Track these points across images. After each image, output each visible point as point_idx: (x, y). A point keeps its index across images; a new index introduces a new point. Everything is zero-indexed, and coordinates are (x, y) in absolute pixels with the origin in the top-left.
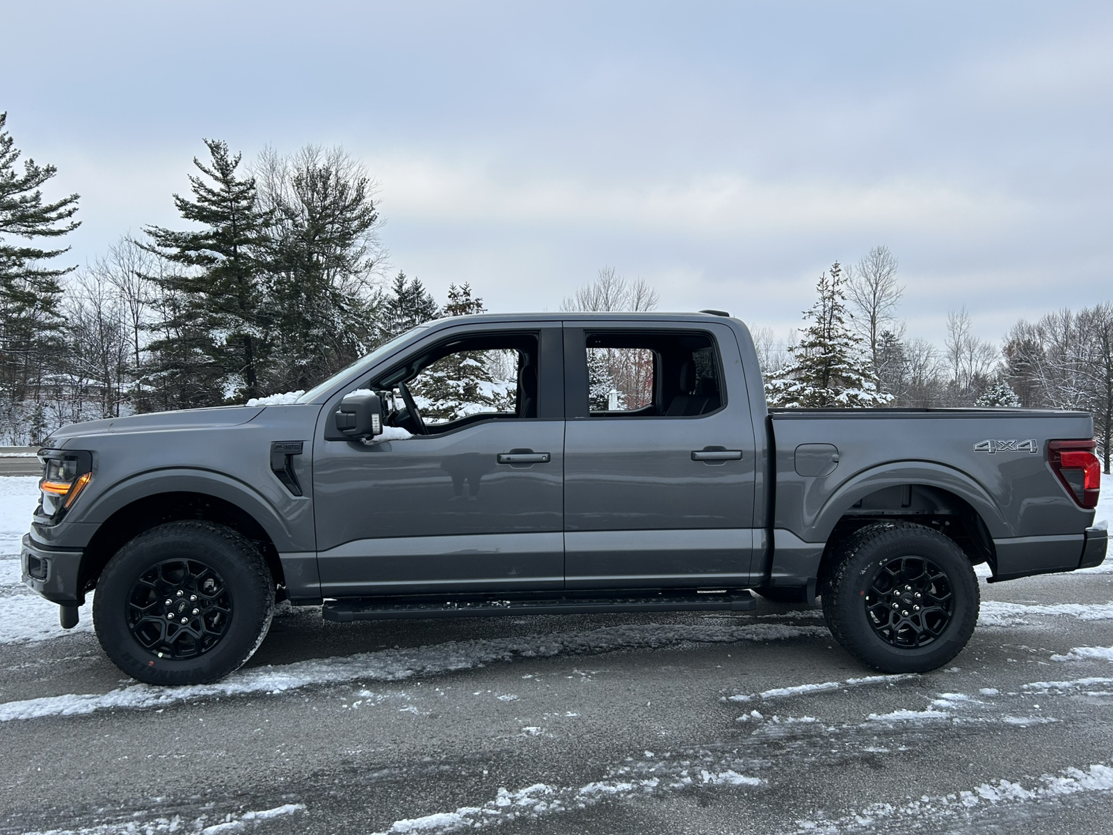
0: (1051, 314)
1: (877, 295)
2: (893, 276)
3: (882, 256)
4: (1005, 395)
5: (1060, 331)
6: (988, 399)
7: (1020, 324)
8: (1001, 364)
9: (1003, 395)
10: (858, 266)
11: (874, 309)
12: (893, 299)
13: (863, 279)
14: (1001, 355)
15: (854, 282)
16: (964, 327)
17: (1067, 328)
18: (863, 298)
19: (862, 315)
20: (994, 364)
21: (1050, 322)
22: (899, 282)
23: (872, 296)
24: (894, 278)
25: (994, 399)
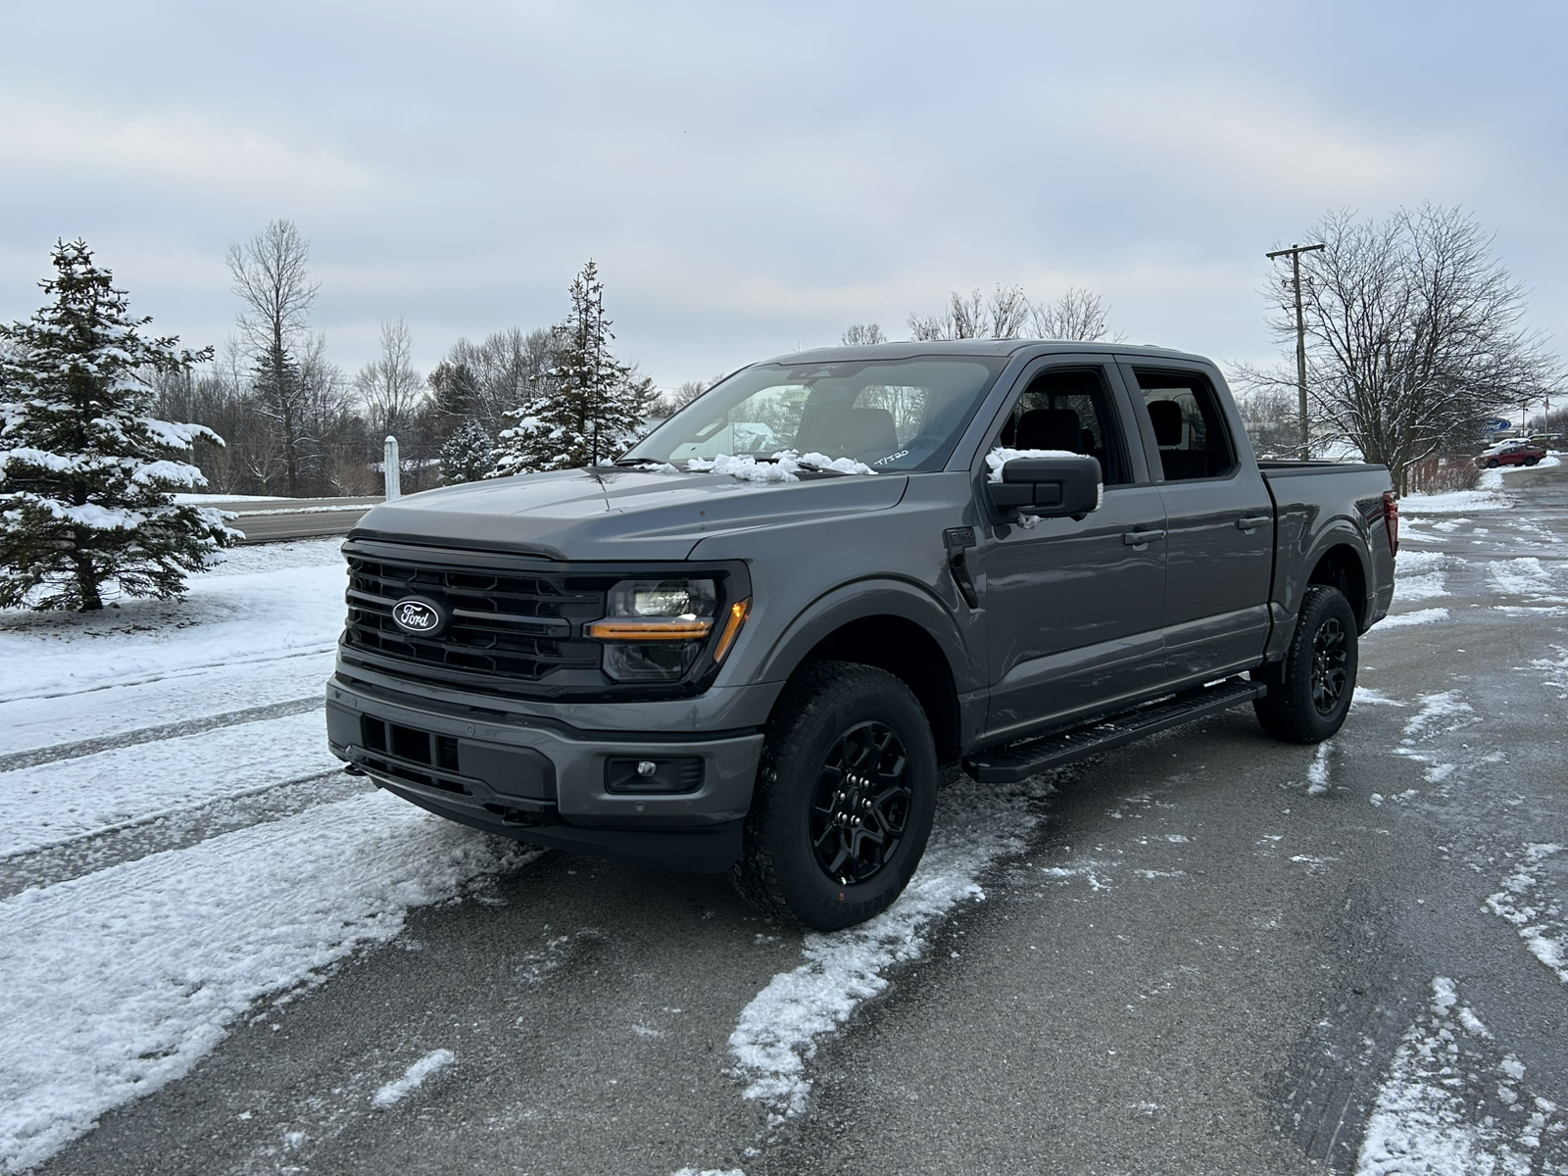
0: (498, 334)
1: (281, 292)
2: (303, 266)
3: (285, 235)
4: (479, 439)
5: (510, 356)
6: (458, 444)
7: (461, 345)
8: (427, 398)
9: (477, 439)
10: (249, 246)
11: (278, 312)
12: (304, 300)
13: (261, 268)
14: (427, 384)
15: (246, 270)
16: (403, 345)
17: (517, 353)
18: (260, 296)
19: (261, 320)
20: (418, 398)
21: (497, 343)
22: (311, 276)
23: (274, 294)
24: (304, 268)
25: (465, 444)
